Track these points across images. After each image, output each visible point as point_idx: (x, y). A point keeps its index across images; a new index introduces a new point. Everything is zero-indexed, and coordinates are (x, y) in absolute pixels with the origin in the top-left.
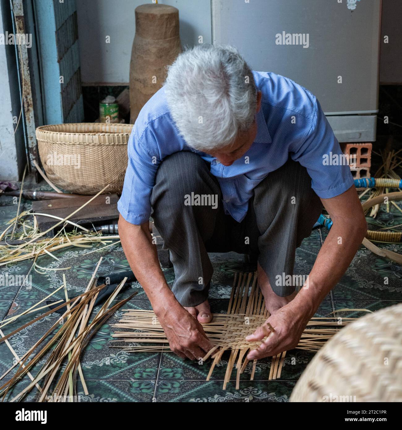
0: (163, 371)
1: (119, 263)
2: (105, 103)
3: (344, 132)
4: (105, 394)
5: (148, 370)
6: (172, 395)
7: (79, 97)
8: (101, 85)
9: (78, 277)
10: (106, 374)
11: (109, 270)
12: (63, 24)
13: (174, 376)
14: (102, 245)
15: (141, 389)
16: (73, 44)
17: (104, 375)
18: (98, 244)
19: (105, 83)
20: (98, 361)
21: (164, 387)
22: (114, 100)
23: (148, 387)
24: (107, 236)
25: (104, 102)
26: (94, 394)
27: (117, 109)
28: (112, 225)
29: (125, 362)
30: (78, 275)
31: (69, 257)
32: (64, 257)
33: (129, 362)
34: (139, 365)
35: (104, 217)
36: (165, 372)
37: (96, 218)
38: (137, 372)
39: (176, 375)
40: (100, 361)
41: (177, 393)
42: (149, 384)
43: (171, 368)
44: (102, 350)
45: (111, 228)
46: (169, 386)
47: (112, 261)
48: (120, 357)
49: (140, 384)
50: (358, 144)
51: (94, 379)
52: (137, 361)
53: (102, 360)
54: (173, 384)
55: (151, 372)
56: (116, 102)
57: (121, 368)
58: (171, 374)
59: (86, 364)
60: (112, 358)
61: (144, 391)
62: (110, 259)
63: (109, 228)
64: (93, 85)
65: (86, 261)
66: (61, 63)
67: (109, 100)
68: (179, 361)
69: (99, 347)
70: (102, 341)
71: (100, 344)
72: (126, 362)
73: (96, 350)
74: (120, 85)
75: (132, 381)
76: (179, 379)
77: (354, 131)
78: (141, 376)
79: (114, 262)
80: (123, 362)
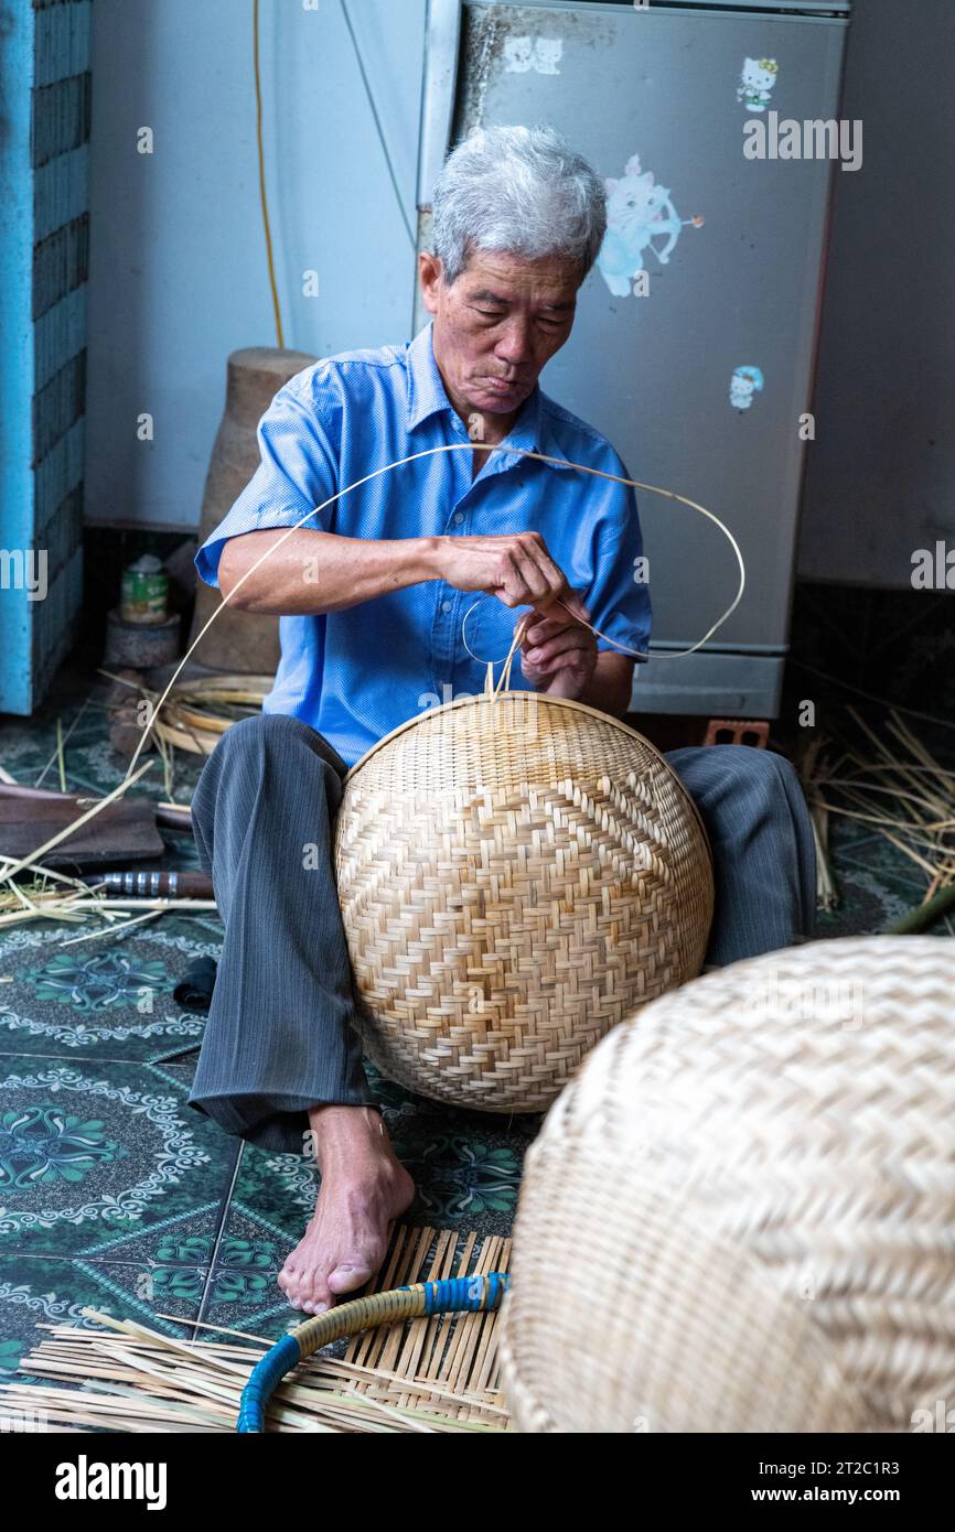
0: (228, 1245)
1: (141, 969)
2: (137, 573)
3: (705, 691)
4: (82, 1294)
5: (191, 1241)
6: (244, 1308)
7: (75, 552)
8: (131, 527)
9: (38, 997)
10: (89, 1245)
11: (116, 985)
12: (52, 380)
13: (253, 1261)
14: (104, 922)
15: (171, 1289)
16: (72, 426)
17: (82, 1247)
18: (94, 918)
19: (141, 523)
20: (71, 1210)
21: (228, 1286)
22: (158, 567)
23: (187, 1284)
24: (116, 898)
25: (135, 568)
26: (56, 1293)
27: (164, 588)
28: (131, 874)
29: (136, 1217)
30: (38, 992)
31: (20, 945)
32: (6, 945)
33: (148, 1217)
34: (170, 1226)
35: (112, 854)
36: (234, 1249)
37: (92, 854)
38: (164, 1243)
39: (260, 1258)
40: (75, 1211)
41: (260, 1304)
42: (192, 1277)
43: (247, 1239)
44: (83, 1184)
45: (129, 880)
46: (241, 1285)
47: (123, 962)
48: (127, 1205)
49: (170, 1276)
50: (735, 723)
51: (59, 1255)
52: (165, 1217)
53: (81, 1210)
54: (249, 1280)
55: (198, 1246)
56: (163, 571)
57: (126, 1232)
58: (247, 1256)
59: (42, 1216)
60: (107, 1206)
61: (178, 1293)
62: (119, 958)
63: (123, 879)
64: (111, 525)
65: (58, 958)
66: (40, 470)
67: (146, 565)
68: (268, 1224)
69: (77, 1177)
70: (84, 1161)
71: (78, 1170)
72: (141, 1218)
73: (69, 1182)
74: (175, 530)
75: (150, 1267)
76: (266, 1269)
77: (729, 690)
78: (174, 1256)
79: (127, 966)
80: (133, 1217)
